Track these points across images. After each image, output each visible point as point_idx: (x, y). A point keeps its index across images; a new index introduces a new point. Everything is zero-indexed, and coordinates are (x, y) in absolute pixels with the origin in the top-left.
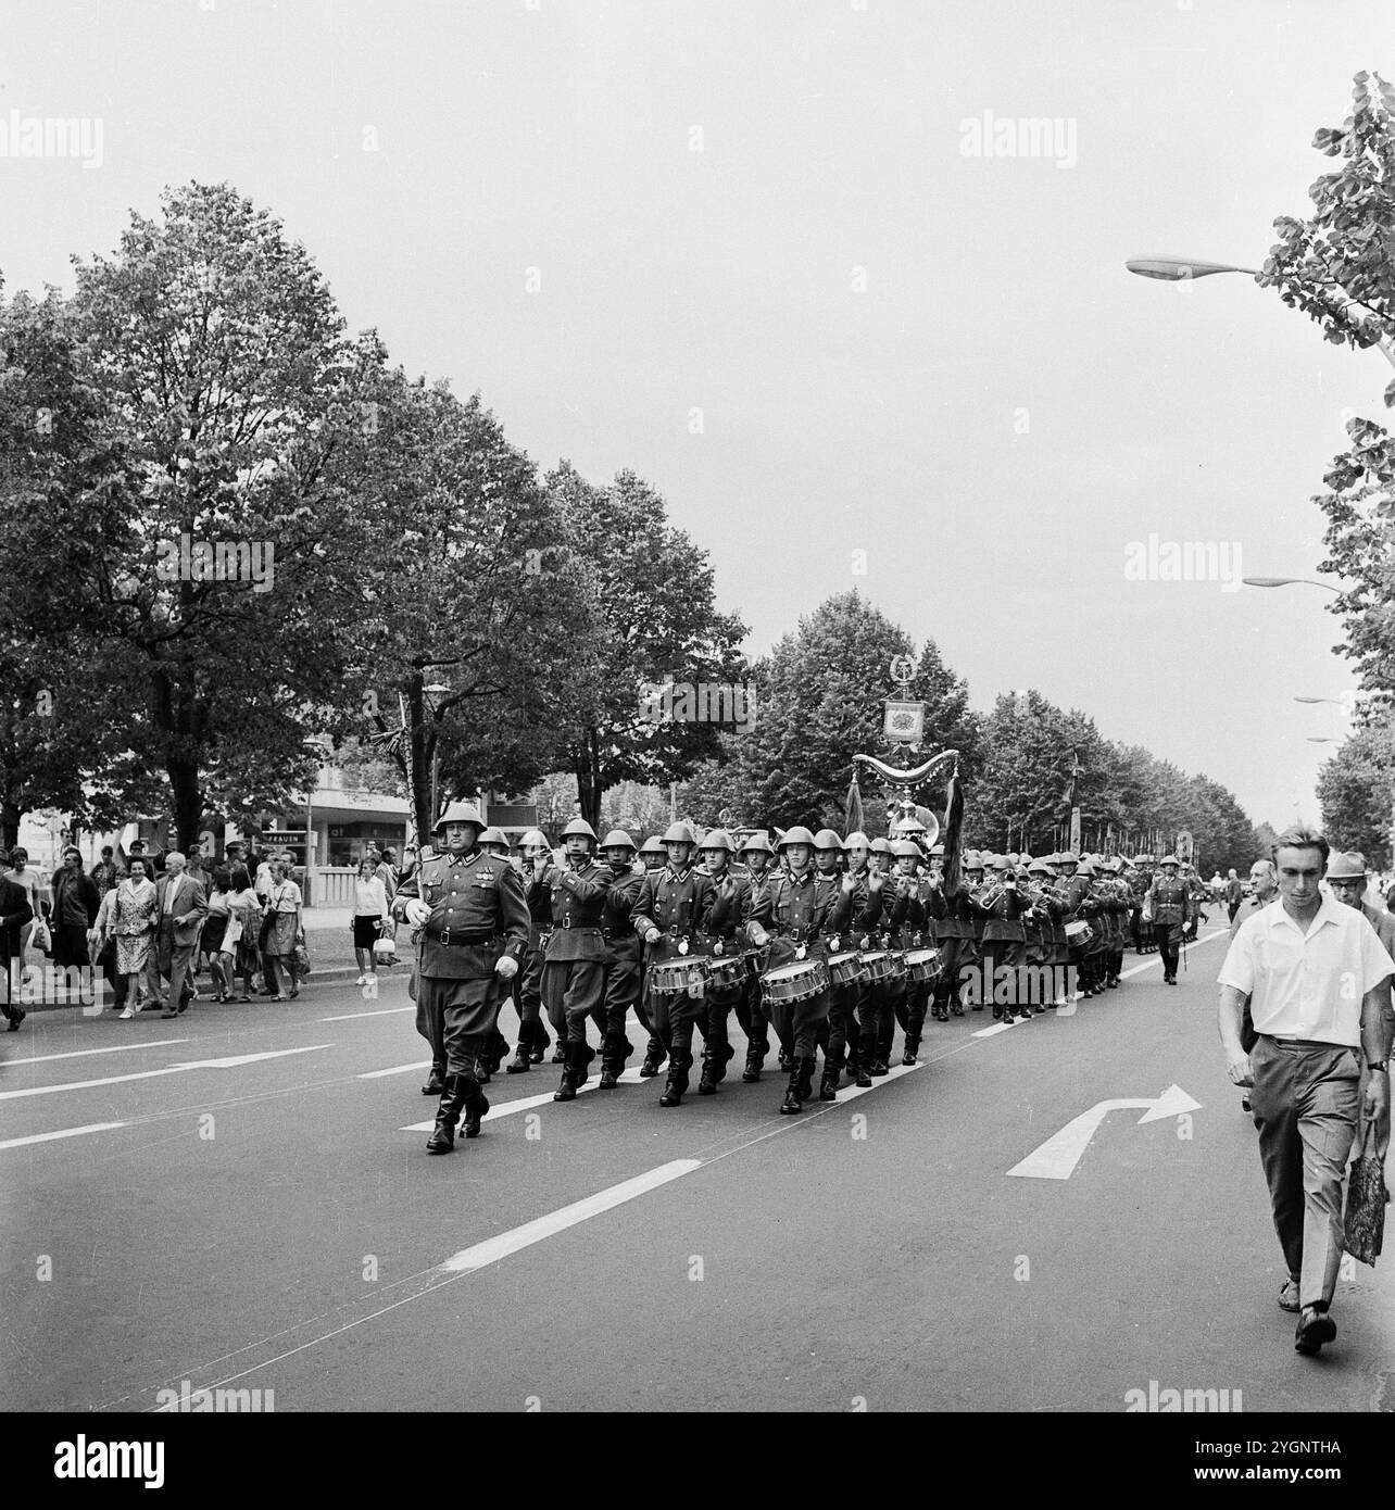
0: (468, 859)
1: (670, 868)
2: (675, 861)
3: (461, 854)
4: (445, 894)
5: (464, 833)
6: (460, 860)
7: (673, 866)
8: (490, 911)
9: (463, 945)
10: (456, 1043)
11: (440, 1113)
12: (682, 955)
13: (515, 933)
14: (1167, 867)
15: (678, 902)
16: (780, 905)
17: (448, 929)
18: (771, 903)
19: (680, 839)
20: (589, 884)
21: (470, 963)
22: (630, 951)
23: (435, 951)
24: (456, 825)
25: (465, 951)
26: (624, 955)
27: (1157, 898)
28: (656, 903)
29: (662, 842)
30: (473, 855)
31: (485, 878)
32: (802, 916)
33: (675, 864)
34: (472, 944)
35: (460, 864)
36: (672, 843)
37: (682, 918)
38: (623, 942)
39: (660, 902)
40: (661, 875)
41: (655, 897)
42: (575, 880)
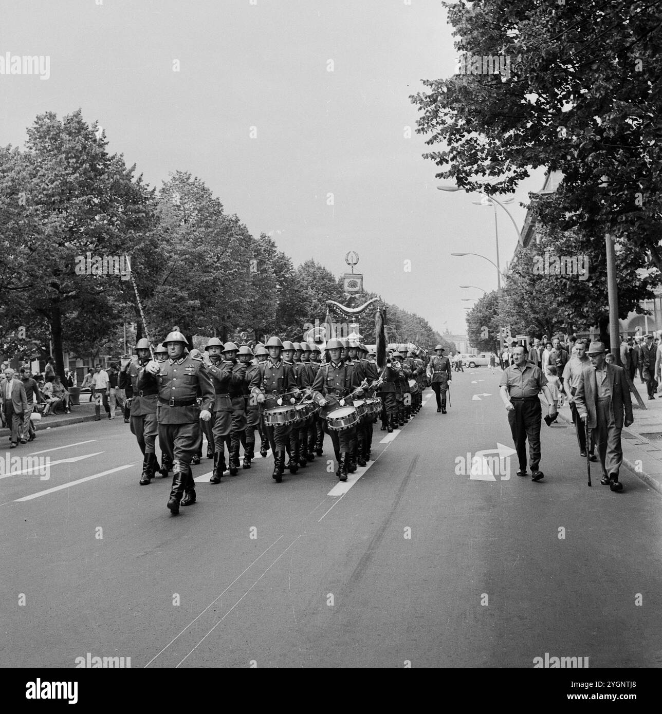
0: (180, 361)
1: (270, 361)
2: (274, 357)
3: (176, 358)
4: (170, 380)
5: (177, 348)
6: (176, 362)
7: (272, 359)
8: (194, 387)
9: (182, 406)
10: (180, 455)
11: (172, 492)
12: (279, 405)
13: (208, 398)
14: (438, 351)
15: (277, 378)
16: (328, 379)
17: (173, 398)
18: (323, 378)
19: (276, 345)
20: (222, 371)
21: (186, 415)
22: (240, 405)
23: (166, 410)
24: (172, 343)
25: (183, 409)
26: (237, 407)
27: (433, 366)
28: (264, 379)
29: (266, 347)
30: (182, 359)
31: (190, 370)
32: (340, 384)
33: (273, 358)
34: (186, 405)
35: (176, 363)
36: (271, 347)
37: (279, 386)
38: (236, 400)
39: (266, 379)
40: (265, 364)
41: (264, 376)
42: (215, 370)
